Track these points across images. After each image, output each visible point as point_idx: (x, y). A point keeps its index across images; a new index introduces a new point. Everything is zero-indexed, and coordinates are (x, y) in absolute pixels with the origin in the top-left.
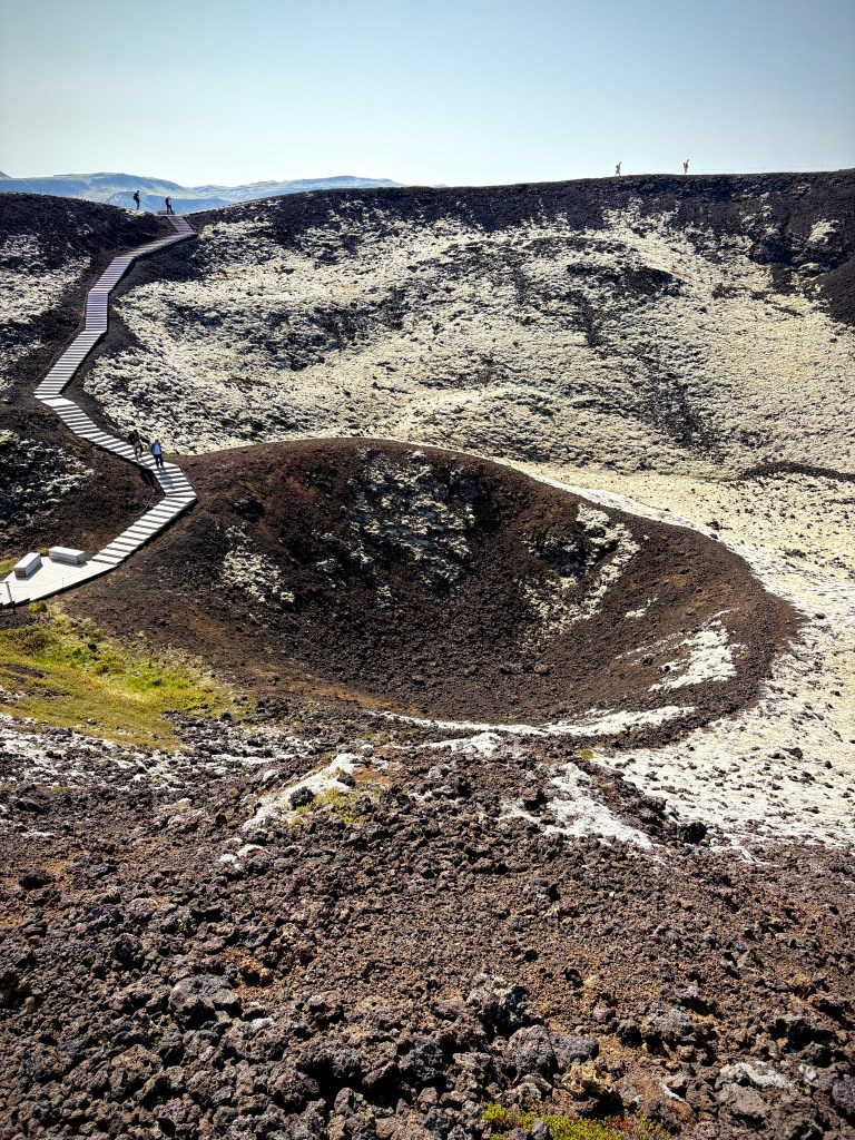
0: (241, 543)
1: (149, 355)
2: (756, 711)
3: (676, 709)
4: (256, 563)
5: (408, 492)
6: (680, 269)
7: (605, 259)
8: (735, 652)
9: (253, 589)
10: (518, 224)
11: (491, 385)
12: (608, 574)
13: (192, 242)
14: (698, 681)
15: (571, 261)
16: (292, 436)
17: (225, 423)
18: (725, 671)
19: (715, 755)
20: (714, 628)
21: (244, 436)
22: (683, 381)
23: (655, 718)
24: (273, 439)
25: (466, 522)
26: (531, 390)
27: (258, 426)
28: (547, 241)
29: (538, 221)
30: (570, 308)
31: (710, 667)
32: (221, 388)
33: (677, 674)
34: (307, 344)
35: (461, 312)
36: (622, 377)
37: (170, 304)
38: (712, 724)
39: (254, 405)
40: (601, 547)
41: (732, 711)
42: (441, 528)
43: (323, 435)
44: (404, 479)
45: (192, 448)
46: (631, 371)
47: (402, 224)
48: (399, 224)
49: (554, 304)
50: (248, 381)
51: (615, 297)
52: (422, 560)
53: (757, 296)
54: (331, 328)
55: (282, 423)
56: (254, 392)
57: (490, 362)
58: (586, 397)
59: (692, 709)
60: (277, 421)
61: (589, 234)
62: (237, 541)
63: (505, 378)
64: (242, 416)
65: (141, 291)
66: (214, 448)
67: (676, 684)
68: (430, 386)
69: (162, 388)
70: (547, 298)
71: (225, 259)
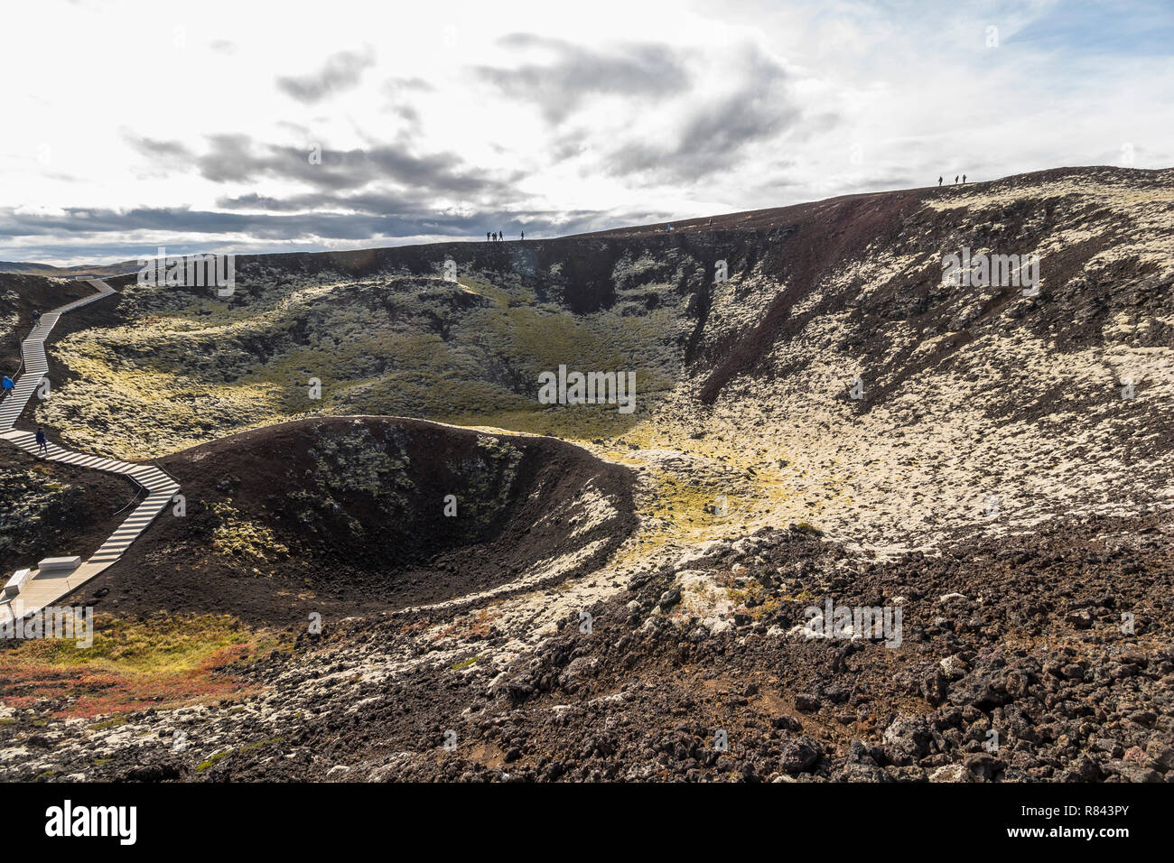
0: (230, 516)
1: (93, 386)
2: (642, 529)
3: (597, 543)
4: (248, 529)
5: (357, 450)
6: (485, 292)
7: (440, 290)
8: (610, 500)
9: (251, 549)
10: (377, 273)
11: (386, 373)
12: (508, 476)
13: (116, 298)
14: (598, 522)
15: (418, 292)
16: (240, 430)
17: (177, 429)
18: (612, 513)
19: (635, 561)
20: (590, 490)
21: (197, 437)
22: (506, 355)
23: (589, 550)
24: (222, 434)
25: (404, 462)
26: (414, 372)
27: (207, 427)
28: (400, 282)
29: (390, 271)
30: (425, 320)
31: (601, 512)
32: (168, 403)
33: (582, 523)
34: (234, 363)
35: (352, 329)
36: (470, 357)
37: (105, 345)
38: (624, 544)
39: (199, 411)
40: (499, 459)
41: (629, 533)
42: (387, 470)
43: (263, 424)
44: (350, 442)
45: (153, 453)
46: (473, 353)
47: (293, 276)
48: (290, 276)
49: (415, 319)
50: (189, 395)
51: (452, 311)
52: (379, 496)
53: (533, 305)
54: (253, 350)
55: (227, 421)
56: (198, 402)
57: (382, 358)
58: (451, 371)
59: (607, 540)
60: (222, 420)
61: (425, 277)
62: (227, 515)
63: (396, 367)
64: (192, 421)
65: (74, 337)
66: (173, 450)
67: (587, 528)
68: (341, 379)
69: (113, 410)
70: (410, 315)
71: (148, 308)
